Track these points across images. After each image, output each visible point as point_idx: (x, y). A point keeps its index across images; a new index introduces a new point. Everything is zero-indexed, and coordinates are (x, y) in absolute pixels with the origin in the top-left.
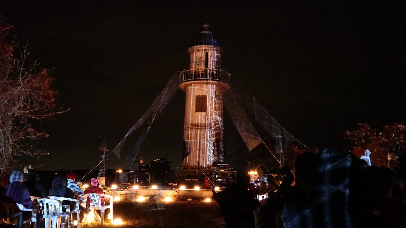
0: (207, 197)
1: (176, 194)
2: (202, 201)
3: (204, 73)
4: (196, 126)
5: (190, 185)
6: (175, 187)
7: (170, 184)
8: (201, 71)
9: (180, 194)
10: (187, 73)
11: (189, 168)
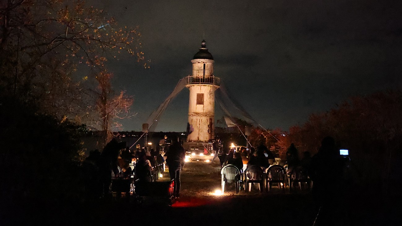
0: (207, 159)
1: (190, 157)
2: (205, 161)
3: (202, 78)
4: (197, 114)
5: (197, 153)
6: (189, 154)
7: (186, 152)
8: (201, 77)
9: (193, 157)
10: (191, 78)
11: (193, 141)
